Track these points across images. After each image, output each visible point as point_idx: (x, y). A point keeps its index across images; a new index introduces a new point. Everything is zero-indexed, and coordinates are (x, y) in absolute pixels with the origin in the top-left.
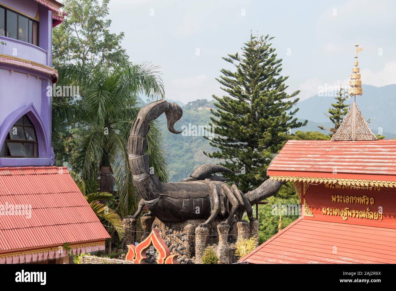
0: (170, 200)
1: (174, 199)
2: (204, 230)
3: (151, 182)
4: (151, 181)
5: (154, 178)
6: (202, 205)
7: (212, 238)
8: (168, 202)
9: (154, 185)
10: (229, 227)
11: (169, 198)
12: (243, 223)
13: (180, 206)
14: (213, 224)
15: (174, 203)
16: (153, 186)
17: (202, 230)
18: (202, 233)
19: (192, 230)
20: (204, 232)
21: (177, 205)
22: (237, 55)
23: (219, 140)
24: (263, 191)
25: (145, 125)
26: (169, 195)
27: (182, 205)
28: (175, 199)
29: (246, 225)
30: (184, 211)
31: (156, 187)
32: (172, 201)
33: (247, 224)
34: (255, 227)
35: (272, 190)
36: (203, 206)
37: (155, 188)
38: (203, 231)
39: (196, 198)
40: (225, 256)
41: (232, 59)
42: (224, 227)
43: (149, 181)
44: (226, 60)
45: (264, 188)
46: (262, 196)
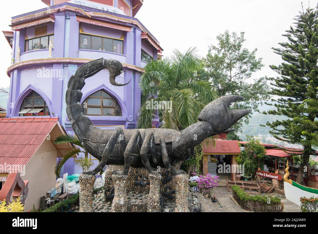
1: (93, 143)
2: (83, 177)
5: (80, 124)
8: (88, 146)
9: (79, 130)
11: (89, 142)
12: (152, 175)
13: (97, 150)
15: (92, 147)
16: (78, 131)
21: (95, 149)
24: (180, 139)
26: (90, 140)
27: (98, 150)
28: (94, 143)
29: (155, 179)
31: (80, 132)
32: (91, 145)
33: (155, 177)
34: (178, 182)
35: (188, 138)
42: (115, 178)
43: (75, 127)
46: (179, 146)
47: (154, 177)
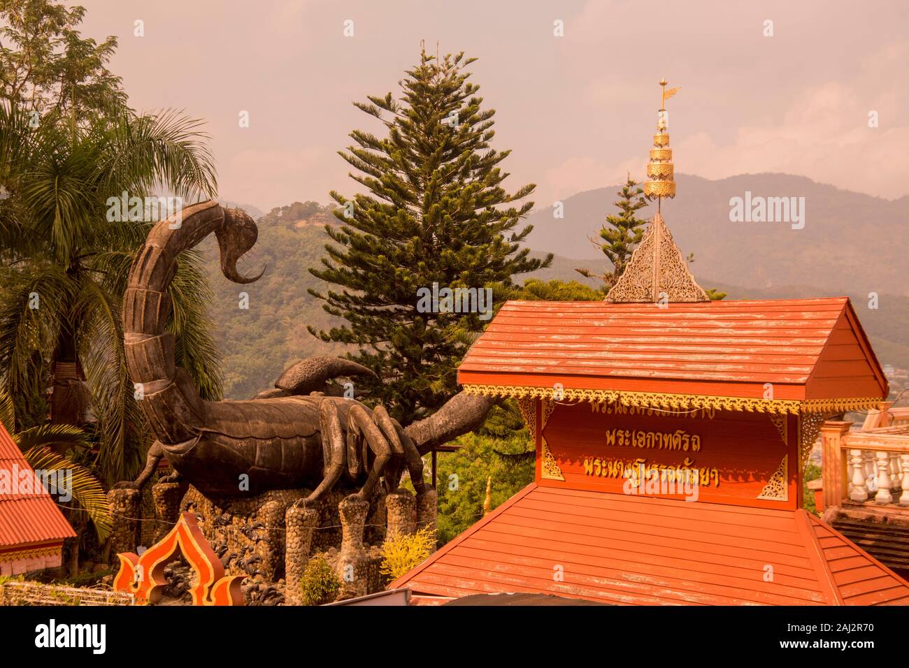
0: (226, 444)
1: (234, 441)
2: (306, 514)
3: (179, 401)
4: (179, 396)
5: (187, 390)
6: (302, 455)
7: (327, 535)
8: (220, 448)
9: (187, 408)
10: (368, 507)
11: (222, 437)
12: (401, 496)
13: (250, 457)
14: (328, 500)
15: (235, 451)
16: (185, 410)
17: (303, 515)
18: (303, 521)
19: (279, 516)
20: (306, 520)
22: (389, 98)
23: (344, 300)
24: (448, 420)
25: (164, 261)
26: (223, 432)
27: (254, 456)
28: (238, 441)
29: (408, 502)
30: (259, 468)
31: (191, 411)
32: (231, 445)
33: (409, 498)
34: (428, 506)
35: (468, 418)
36: (305, 457)
37: (188, 415)
38: (304, 518)
39: (289, 438)
40: (357, 577)
41: (377, 108)
42: (356, 508)
43: (175, 398)
44: (363, 108)
45: (451, 413)
46: (447, 433)
47: (407, 499)
